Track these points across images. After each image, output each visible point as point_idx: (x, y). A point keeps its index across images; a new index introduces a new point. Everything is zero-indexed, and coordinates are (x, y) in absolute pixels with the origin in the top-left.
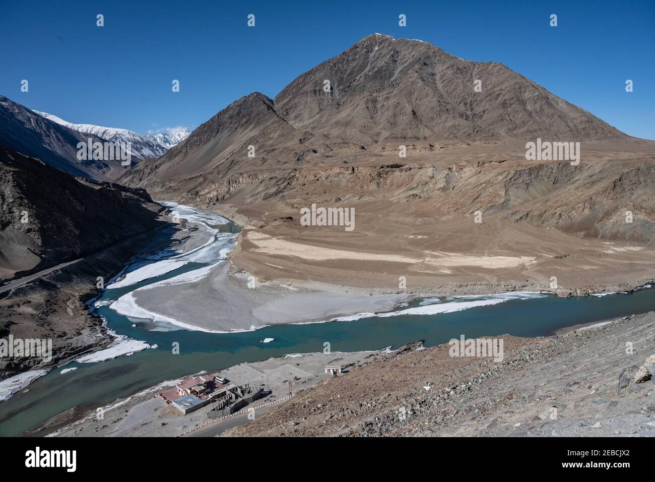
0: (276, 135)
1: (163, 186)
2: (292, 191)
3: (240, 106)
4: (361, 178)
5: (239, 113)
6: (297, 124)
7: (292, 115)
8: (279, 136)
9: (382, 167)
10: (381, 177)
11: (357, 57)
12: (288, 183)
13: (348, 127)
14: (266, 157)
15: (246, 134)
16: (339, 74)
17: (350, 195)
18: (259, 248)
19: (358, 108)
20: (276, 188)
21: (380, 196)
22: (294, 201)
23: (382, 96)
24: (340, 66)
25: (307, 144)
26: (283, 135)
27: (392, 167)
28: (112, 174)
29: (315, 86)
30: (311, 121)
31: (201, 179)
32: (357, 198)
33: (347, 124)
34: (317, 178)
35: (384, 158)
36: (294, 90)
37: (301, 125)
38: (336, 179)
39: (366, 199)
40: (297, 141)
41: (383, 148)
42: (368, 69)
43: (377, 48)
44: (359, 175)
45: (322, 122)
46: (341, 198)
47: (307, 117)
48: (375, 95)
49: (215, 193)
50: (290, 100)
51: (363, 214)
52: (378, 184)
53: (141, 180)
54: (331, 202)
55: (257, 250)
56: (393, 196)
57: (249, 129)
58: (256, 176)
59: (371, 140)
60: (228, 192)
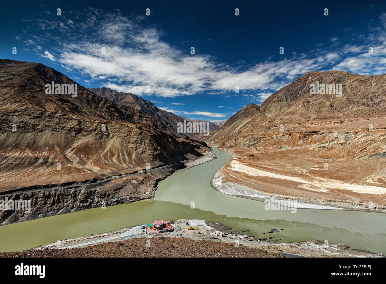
0: (258, 120)
1: (214, 141)
2: (260, 143)
3: (245, 109)
4: (294, 138)
5: (244, 112)
6: (269, 115)
7: (267, 112)
8: (260, 120)
9: (306, 133)
10: (306, 137)
11: (300, 83)
12: (259, 140)
13: (294, 115)
14: (253, 129)
15: (247, 120)
16: (290, 92)
17: (287, 146)
18: (232, 167)
19: (299, 106)
20: (254, 142)
21: (304, 147)
22: (260, 148)
23: (313, 99)
24: (291, 88)
25: (272, 123)
26: (261, 120)
27: (312, 132)
28: (200, 137)
29: (278, 98)
30: (276, 113)
31: (227, 139)
32: (290, 147)
33: (293, 114)
34: (272, 138)
35: (310, 128)
36: (269, 101)
37: (271, 115)
38: (281, 138)
39: (295, 148)
40: (267, 122)
41: (311, 124)
42: (305, 88)
43: (310, 78)
44: (294, 136)
45: (281, 113)
46: (282, 147)
47: (274, 111)
48: (308, 99)
49: (230, 144)
50: (267, 105)
51: (291, 155)
52: (304, 141)
53: (208, 139)
54: (276, 149)
55: (230, 168)
56: (311, 147)
57: (249, 118)
58: (246, 137)
59: (305, 120)
60: (234, 144)
